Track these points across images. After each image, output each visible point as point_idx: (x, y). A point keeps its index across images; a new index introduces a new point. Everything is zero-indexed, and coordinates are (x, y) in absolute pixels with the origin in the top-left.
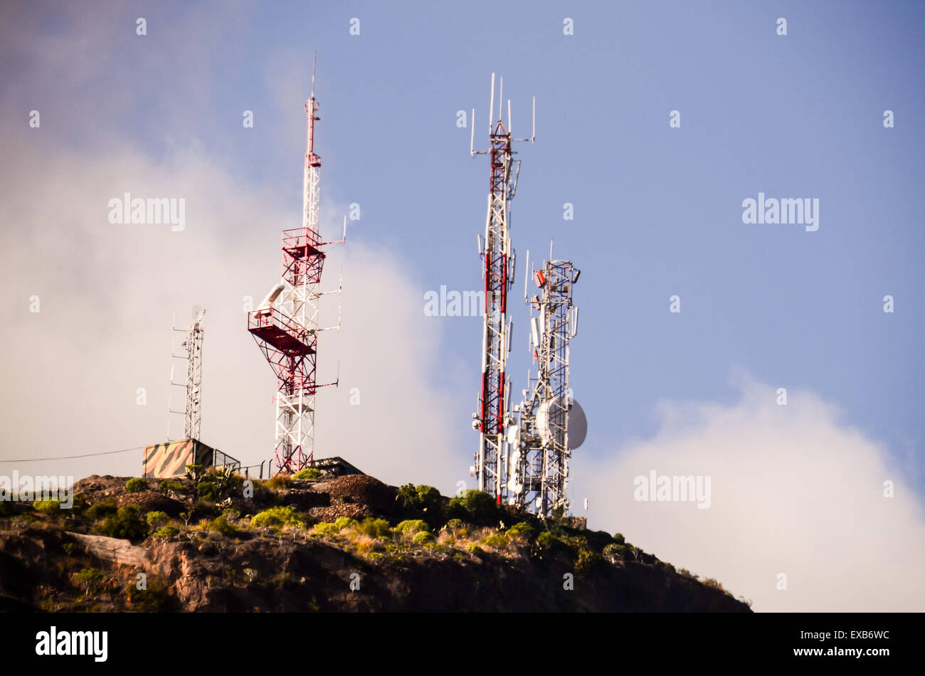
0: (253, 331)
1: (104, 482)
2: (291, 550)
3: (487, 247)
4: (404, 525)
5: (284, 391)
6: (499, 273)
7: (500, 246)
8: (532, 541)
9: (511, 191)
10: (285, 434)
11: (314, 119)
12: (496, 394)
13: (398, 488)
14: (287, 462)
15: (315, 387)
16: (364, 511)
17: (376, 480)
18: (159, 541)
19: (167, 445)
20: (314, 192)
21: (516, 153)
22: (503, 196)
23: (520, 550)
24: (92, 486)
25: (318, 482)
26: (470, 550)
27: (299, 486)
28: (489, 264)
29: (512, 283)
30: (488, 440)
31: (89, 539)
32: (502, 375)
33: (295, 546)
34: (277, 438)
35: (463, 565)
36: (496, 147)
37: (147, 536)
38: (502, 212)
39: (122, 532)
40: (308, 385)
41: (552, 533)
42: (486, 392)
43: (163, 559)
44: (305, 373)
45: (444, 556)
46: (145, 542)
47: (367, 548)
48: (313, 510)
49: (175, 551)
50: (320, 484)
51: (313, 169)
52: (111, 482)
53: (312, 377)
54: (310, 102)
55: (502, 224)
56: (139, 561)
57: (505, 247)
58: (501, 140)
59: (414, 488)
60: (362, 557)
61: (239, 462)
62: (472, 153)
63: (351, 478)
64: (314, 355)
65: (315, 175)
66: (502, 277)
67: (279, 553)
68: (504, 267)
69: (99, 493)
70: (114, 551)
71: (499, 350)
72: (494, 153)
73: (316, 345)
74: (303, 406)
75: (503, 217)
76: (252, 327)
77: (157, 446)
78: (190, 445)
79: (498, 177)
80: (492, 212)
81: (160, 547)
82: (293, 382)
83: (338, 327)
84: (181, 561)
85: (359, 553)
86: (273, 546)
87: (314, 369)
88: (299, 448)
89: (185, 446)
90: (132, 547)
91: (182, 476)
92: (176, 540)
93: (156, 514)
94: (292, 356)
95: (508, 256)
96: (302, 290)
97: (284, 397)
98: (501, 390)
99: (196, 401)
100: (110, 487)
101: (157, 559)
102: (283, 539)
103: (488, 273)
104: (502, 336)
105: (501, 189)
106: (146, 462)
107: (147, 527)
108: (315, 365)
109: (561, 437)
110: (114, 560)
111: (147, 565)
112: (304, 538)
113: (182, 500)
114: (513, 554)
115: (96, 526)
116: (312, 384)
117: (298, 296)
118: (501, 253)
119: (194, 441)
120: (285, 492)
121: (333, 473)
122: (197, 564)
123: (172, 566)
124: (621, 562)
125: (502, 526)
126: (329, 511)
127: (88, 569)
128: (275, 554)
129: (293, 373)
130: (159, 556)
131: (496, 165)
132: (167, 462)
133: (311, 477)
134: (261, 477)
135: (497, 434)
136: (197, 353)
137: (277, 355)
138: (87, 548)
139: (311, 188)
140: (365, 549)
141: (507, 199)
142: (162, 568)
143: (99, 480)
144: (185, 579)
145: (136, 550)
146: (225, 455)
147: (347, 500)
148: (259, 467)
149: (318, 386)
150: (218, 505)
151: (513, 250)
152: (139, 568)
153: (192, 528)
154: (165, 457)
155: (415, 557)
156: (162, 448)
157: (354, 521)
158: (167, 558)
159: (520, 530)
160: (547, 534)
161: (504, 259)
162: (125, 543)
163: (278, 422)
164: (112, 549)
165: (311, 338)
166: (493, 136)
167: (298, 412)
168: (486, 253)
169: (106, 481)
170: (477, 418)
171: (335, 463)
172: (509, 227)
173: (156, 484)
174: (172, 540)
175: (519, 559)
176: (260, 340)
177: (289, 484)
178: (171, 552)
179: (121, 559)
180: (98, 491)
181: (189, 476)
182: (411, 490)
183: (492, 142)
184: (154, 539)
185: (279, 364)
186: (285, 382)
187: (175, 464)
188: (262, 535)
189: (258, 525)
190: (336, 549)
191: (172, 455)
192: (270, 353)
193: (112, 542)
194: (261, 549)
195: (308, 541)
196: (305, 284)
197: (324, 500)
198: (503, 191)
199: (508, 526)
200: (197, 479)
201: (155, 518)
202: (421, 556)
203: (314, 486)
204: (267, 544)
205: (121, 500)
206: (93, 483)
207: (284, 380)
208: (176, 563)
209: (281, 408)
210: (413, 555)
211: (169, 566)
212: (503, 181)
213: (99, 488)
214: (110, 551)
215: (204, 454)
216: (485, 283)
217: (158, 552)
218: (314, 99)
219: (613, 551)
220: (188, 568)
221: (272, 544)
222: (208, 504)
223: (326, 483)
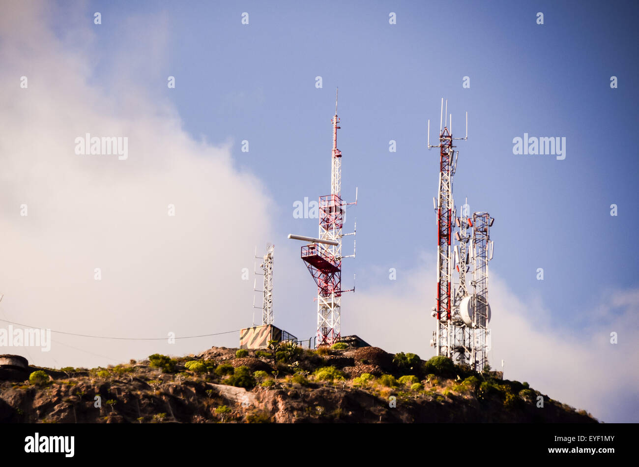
0: (304, 259)
1: (222, 351)
2: (343, 395)
3: (439, 205)
4: (403, 379)
5: (321, 294)
6: (446, 221)
7: (447, 204)
8: (477, 387)
9: (452, 171)
10: (323, 321)
11: (336, 128)
12: (445, 296)
13: (394, 355)
14: (325, 339)
15: (340, 292)
16: (377, 369)
17: (382, 350)
18: (263, 388)
19: (255, 328)
20: (337, 173)
21: (456, 147)
22: (448, 174)
23: (472, 394)
24: (215, 354)
25: (346, 351)
26: (445, 394)
27: (335, 353)
28: (440, 216)
29: (454, 226)
30: (441, 324)
31: (221, 387)
32: (449, 284)
33: (345, 393)
34: (318, 323)
35: (443, 404)
36: (443, 143)
37: (255, 385)
38: (448, 184)
39: (240, 383)
40: (337, 291)
41: (488, 383)
42: (440, 295)
43: (266, 400)
44: (335, 284)
45: (431, 399)
46: (255, 389)
47: (387, 394)
48: (345, 369)
49: (274, 395)
50: (348, 352)
51: (337, 159)
52: (226, 351)
53: (339, 285)
54: (334, 118)
55: (448, 191)
56: (251, 401)
57: (450, 204)
58: (447, 138)
59: (404, 355)
60: (384, 399)
61: (297, 338)
62: (429, 147)
63: (367, 349)
64: (339, 272)
65: (338, 162)
66: (448, 223)
67: (336, 397)
68: (449, 217)
69: (219, 358)
70: (236, 394)
71: (447, 268)
72: (442, 147)
73: (340, 266)
74: (334, 304)
75: (448, 186)
76: (304, 256)
77: (249, 329)
78: (269, 329)
79: (445, 162)
80: (442, 183)
81: (264, 393)
82: (327, 289)
83: (354, 256)
84: (278, 402)
85: (382, 397)
86: (332, 392)
87: (340, 282)
88: (332, 330)
89: (266, 329)
90: (247, 392)
91: (266, 348)
92: (273, 389)
93: (260, 372)
94: (326, 273)
95: (452, 210)
96: (332, 233)
97: (322, 299)
98: (449, 293)
99: (270, 301)
100: (225, 354)
101: (263, 400)
102: (337, 388)
103: (439, 221)
104: (449, 259)
105: (447, 169)
106: (242, 338)
107: (254, 380)
108: (340, 279)
109: (484, 321)
110: (236, 400)
111: (256, 403)
112: (349, 388)
113: (269, 363)
114: (468, 396)
115: (223, 379)
116: (339, 290)
117: (330, 236)
118: (448, 208)
119: (272, 326)
120: (328, 357)
121: (353, 345)
122: (288, 404)
123: (273, 404)
124: (530, 400)
125: (459, 378)
126: (356, 369)
127: (222, 406)
128: (333, 397)
129: (327, 284)
130: (264, 398)
131: (444, 154)
132: (255, 339)
133: (342, 348)
134: (310, 347)
135: (447, 320)
136: (269, 271)
137: (318, 273)
138: (220, 392)
139: (336, 170)
140: (386, 394)
141: (451, 176)
142: (266, 405)
143: (219, 350)
144: (281, 412)
145: (249, 394)
146: (289, 334)
147: (365, 363)
148: (308, 342)
149: (342, 292)
150: (289, 365)
151: (455, 207)
152: (251, 405)
153: (281, 381)
154: (254, 335)
155: (415, 399)
156: (251, 330)
157: (372, 376)
158: (269, 399)
159: (470, 381)
160: (486, 383)
161: (450, 212)
162: (243, 390)
163: (319, 314)
164: (235, 393)
165: (338, 262)
166: (442, 136)
167: (331, 307)
168: (439, 208)
169: (222, 350)
170: (435, 310)
171: (353, 339)
172: (452, 192)
173: (252, 352)
174: (271, 389)
175: (471, 399)
176: (308, 264)
177: (329, 352)
178: (272, 396)
179: (240, 399)
180: (218, 357)
181: (270, 347)
182: (402, 356)
183: (441, 140)
184: (260, 388)
185: (318, 278)
186: (323, 289)
187: (260, 340)
188: (324, 385)
189: (320, 379)
190: (368, 394)
191: (258, 334)
192: (314, 272)
193: (234, 389)
194: (325, 394)
195: (352, 389)
196: (334, 228)
197: (351, 362)
198: (448, 171)
199: (463, 379)
200: (275, 349)
201: (259, 375)
202: (418, 399)
203: (344, 354)
204: (328, 391)
205: (233, 363)
206: (215, 352)
207: (321, 288)
208: (275, 403)
209: (320, 305)
210: (414, 398)
211: (271, 405)
212: (448, 165)
213: (219, 355)
214: (233, 395)
215: (277, 334)
216: (438, 227)
217: (263, 396)
218: (337, 116)
219: (525, 394)
220: (283, 406)
221: (331, 391)
222: (284, 365)
223: (352, 352)
